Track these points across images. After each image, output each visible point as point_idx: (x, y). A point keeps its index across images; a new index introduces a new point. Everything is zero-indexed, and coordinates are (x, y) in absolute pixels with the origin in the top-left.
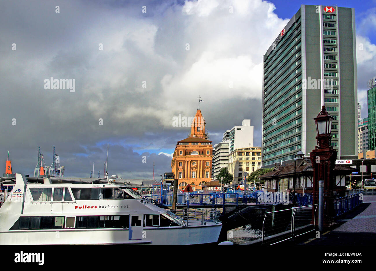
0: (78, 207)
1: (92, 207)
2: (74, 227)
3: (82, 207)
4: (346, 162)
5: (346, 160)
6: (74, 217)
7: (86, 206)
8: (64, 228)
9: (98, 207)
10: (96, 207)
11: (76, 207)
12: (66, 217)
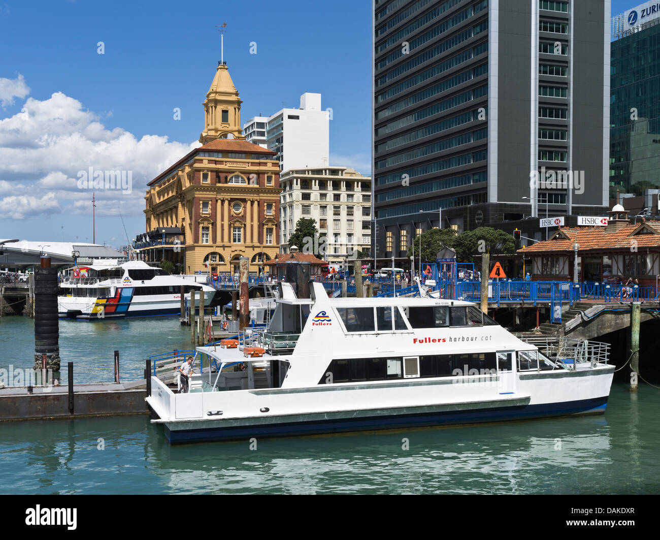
0: (418, 340)
1: (439, 340)
2: (419, 376)
3: (424, 341)
4: (602, 221)
5: (601, 218)
6: (417, 359)
7: (429, 338)
8: (402, 378)
9: (447, 340)
10: (444, 340)
11: (415, 341)
12: (404, 358)
